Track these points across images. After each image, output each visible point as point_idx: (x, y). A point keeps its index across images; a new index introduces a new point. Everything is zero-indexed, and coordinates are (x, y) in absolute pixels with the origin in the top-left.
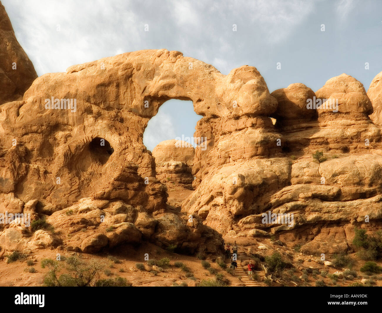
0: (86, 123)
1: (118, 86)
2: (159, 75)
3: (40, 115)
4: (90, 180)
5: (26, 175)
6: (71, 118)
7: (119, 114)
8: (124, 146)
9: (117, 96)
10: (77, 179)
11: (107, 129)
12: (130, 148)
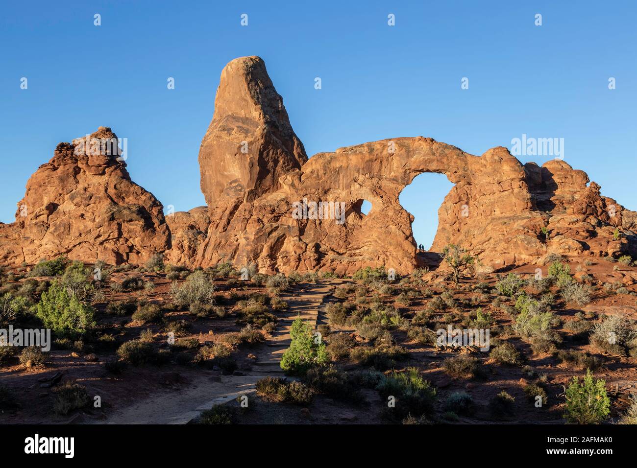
0: (352, 188)
1: (381, 162)
2: (419, 153)
3: (318, 181)
4: (353, 230)
5: (307, 224)
6: (342, 185)
7: (379, 182)
8: (386, 205)
9: (380, 170)
10: (344, 228)
11: (370, 193)
12: (391, 206)
